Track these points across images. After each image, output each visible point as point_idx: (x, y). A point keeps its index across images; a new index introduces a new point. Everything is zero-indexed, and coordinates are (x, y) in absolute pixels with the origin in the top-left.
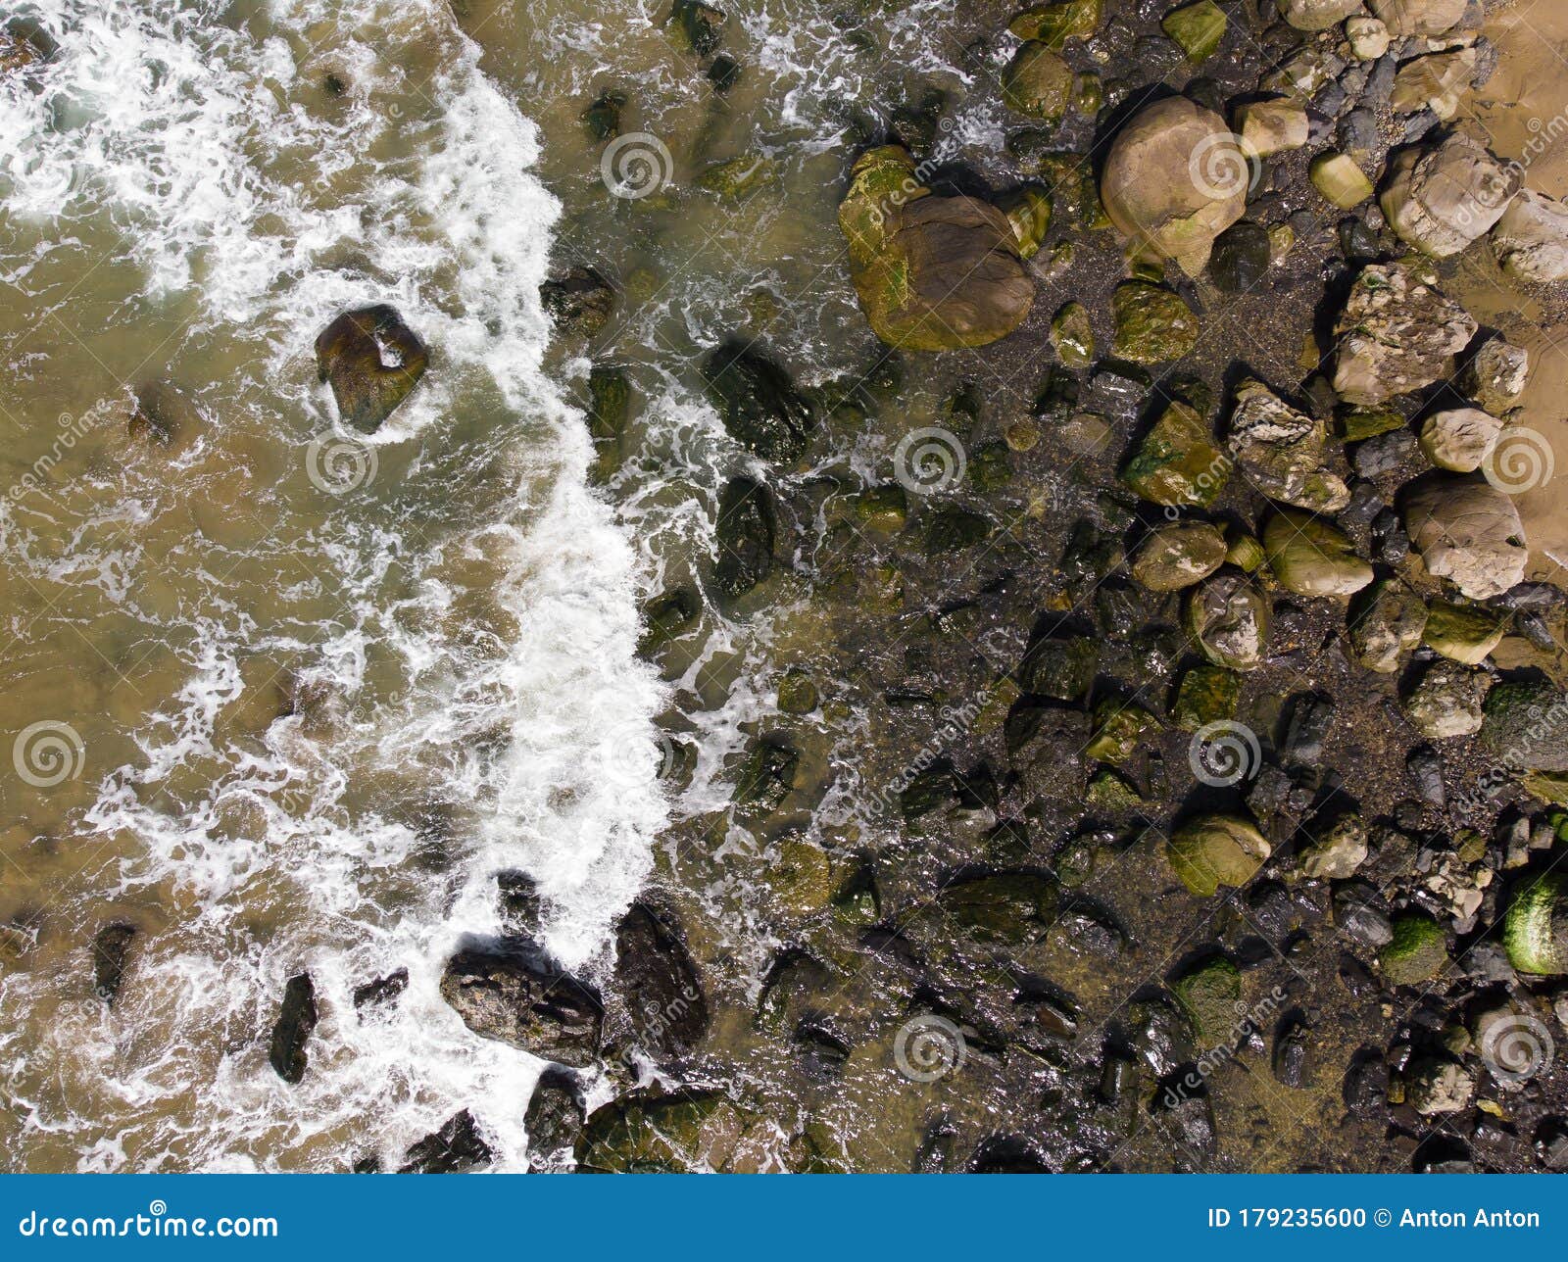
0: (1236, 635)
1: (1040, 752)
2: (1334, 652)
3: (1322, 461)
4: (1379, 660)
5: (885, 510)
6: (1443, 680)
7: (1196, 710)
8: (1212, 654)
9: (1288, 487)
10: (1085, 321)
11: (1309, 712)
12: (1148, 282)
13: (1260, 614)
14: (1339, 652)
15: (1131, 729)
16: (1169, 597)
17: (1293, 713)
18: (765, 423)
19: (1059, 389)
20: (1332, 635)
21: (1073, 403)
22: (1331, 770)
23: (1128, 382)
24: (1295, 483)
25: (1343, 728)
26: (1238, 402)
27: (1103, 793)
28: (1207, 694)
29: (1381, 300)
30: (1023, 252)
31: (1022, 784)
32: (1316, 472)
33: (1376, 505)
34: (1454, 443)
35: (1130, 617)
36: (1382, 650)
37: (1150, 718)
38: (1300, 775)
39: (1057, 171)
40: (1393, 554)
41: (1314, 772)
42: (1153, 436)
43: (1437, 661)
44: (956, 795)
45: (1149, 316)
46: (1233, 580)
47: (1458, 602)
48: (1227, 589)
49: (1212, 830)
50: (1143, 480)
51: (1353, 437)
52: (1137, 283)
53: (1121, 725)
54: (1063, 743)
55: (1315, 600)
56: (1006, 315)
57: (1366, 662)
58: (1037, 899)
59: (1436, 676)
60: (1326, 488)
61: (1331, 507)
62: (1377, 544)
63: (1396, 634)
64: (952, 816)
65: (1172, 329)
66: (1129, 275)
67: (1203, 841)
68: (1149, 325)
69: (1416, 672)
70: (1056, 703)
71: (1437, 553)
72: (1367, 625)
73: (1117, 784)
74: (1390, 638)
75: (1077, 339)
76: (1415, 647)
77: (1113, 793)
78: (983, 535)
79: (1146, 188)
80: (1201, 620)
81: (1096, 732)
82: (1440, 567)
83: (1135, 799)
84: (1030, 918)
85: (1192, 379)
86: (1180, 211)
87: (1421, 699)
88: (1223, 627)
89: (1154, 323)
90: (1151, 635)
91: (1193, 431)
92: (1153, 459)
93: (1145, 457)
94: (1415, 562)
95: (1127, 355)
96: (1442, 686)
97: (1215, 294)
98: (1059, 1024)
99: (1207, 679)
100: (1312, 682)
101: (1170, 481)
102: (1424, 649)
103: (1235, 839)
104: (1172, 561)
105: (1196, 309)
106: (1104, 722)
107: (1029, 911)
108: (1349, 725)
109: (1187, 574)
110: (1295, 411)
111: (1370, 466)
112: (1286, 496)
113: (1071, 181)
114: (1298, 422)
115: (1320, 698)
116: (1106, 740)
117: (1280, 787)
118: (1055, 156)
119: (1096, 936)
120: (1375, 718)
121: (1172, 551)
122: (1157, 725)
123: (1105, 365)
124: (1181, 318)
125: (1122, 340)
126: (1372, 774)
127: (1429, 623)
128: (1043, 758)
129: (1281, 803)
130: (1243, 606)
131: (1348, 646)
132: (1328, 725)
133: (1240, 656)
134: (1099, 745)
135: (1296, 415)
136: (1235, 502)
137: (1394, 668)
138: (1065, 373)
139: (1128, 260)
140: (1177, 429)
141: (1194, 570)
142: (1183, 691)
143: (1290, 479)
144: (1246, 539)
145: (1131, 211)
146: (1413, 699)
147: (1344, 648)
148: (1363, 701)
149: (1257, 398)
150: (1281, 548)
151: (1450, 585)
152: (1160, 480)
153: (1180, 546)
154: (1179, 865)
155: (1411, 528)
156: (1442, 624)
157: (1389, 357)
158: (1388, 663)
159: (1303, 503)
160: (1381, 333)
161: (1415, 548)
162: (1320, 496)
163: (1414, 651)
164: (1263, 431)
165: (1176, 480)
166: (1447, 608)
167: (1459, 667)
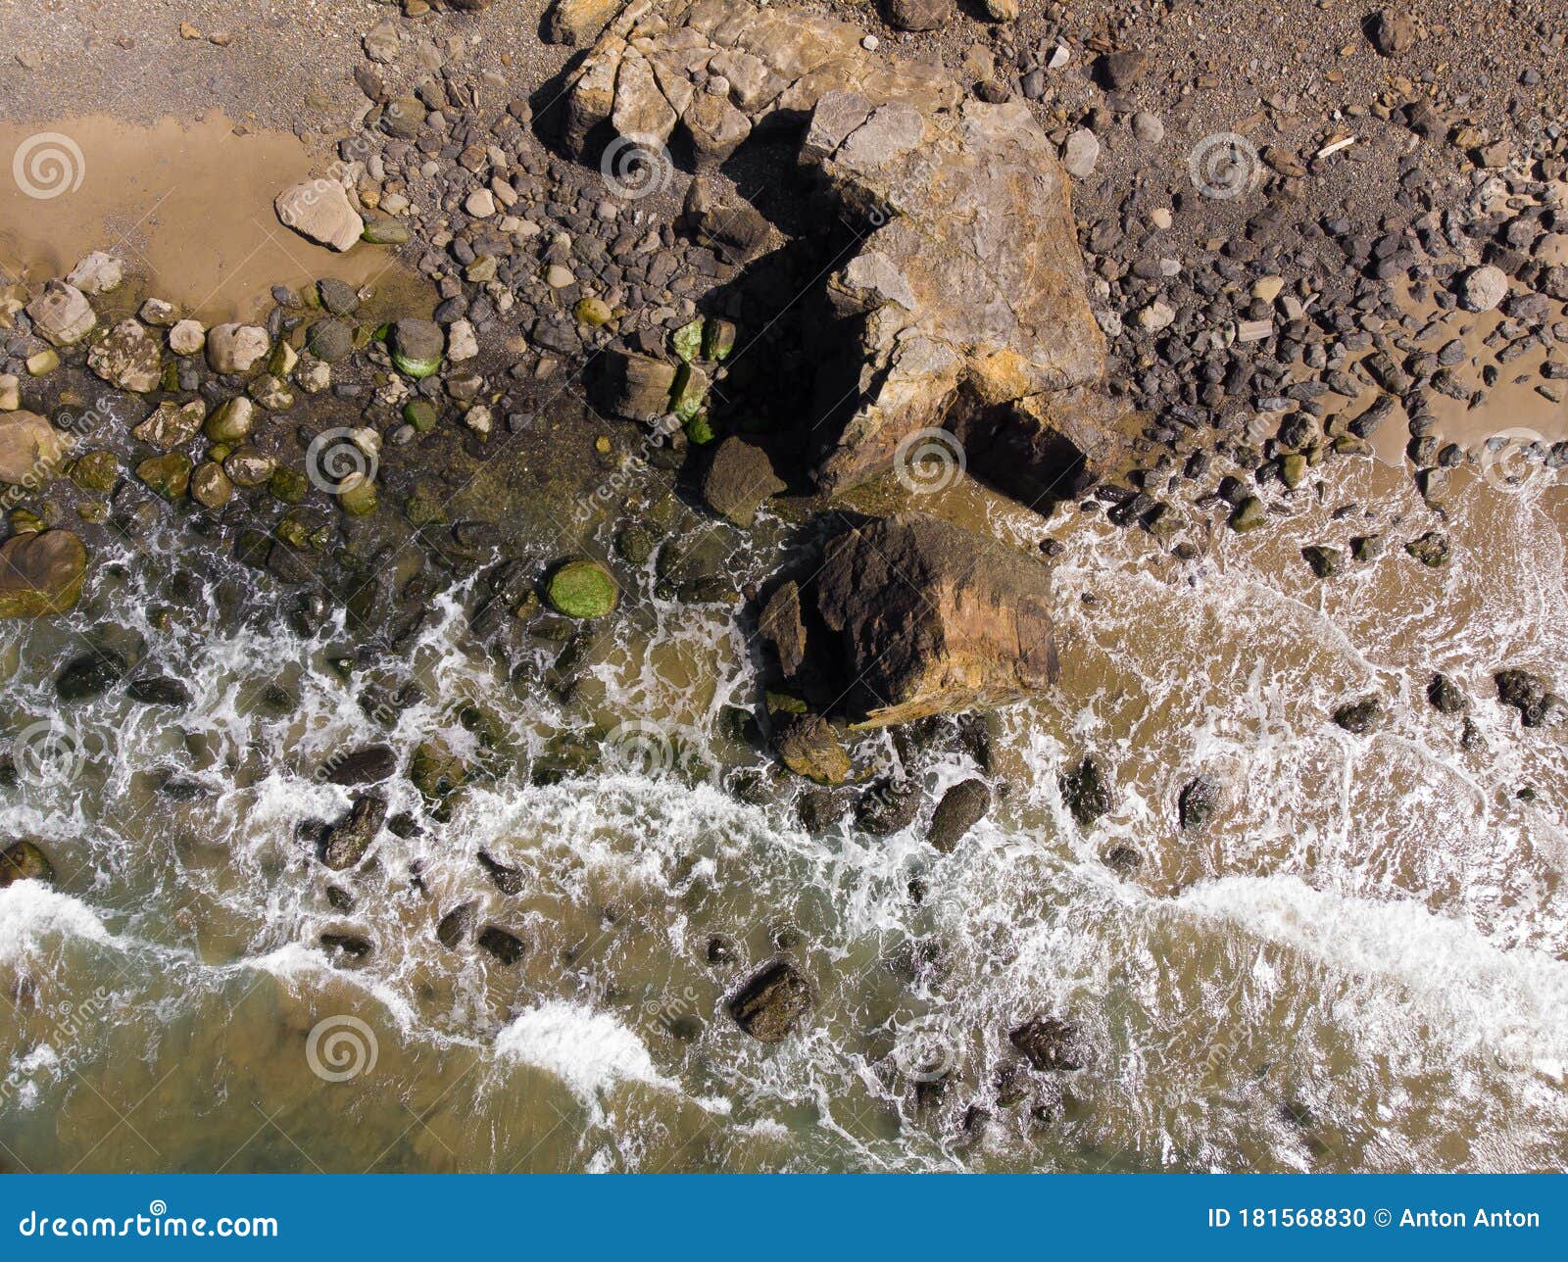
0: (252, 468)
3: (177, 410)
4: (283, 403)
6: (301, 374)
9: (187, 428)
12: (73, 469)
13: (245, 455)
14: (279, 418)
23: (122, 491)
24: (186, 425)
25: (316, 423)
26: (143, 440)
29: (105, 363)
30: (41, 529)
32: (183, 413)
33: (212, 385)
34: (187, 344)
36: (279, 400)
40: (238, 382)
42: (151, 485)
43: (293, 374)
45: (90, 474)
46: (227, 463)
47: (266, 358)
48: (230, 467)
50: (173, 494)
51: (175, 388)
52: (72, 474)
57: (282, 408)
59: (299, 377)
60: (192, 411)
61: (202, 410)
63: (273, 392)
65: (100, 464)
66: (68, 477)
68: (94, 475)
69: (296, 385)
71: (237, 365)
72: (267, 403)
74: (272, 396)
76: (282, 383)
79: (17, 464)
80: (245, 481)
82: (244, 365)
86: (35, 449)
87: (308, 386)
88: (248, 473)
89: (93, 472)
91: (153, 465)
92: (162, 488)
94: (241, 375)
96: (304, 376)
101: (174, 482)
102: (284, 379)
104: (209, 491)
108: (316, 420)
109: (218, 484)
110: (152, 415)
111: (192, 384)
112: (192, 430)
114: (157, 415)
121: (204, 490)
124: (94, 458)
125: (101, 488)
126: (341, 414)
127: (272, 375)
130: (240, 462)
133: (264, 468)
135: (154, 415)
137: (289, 396)
139: (60, 476)
140: (150, 473)
141: (217, 481)
143: (183, 427)
146: (307, 390)
149: (143, 432)
151: (256, 362)
152: (174, 486)
153: (203, 487)
155: (226, 371)
156: (274, 369)
157: (135, 366)
158: (286, 398)
159: (197, 422)
160: (122, 367)
161: (235, 373)
162: (195, 414)
163: (284, 384)
164: (159, 433)
165: (175, 479)
166: (270, 364)
167: (296, 366)
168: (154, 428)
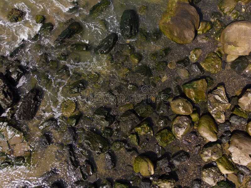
0: (180, 129)
1: (126, 121)
2: (197, 149)
3: (224, 111)
4: (204, 157)
5: (136, 58)
6: (214, 171)
7: (161, 137)
8: (173, 130)
9: (213, 110)
10: (200, 54)
11: (183, 155)
12: (218, 55)
13: (188, 129)
14: (198, 149)
15: (146, 131)
16: (174, 114)
17: (180, 153)
18: (126, 26)
19: (185, 61)
20: (199, 145)
21: (186, 66)
22: (178, 170)
23: (199, 70)
24: (215, 111)
25: (187, 164)
26: (217, 89)
27: (132, 138)
28: (166, 136)
30: (199, 32)
31: (119, 124)
32: (221, 112)
33: (228, 128)
35: (163, 111)
36: (206, 156)
37: (152, 132)
38: (171, 165)
39: (217, 24)
40: (224, 140)
41: (175, 167)
42: (195, 82)
43: (216, 167)
44: (105, 116)
45: (213, 60)
46: (188, 119)
47: (230, 159)
48: (185, 120)
49: (145, 161)
50: (186, 89)
51: (234, 113)
52: (216, 54)
53: (145, 128)
54: (131, 122)
55: (202, 137)
56: (185, 38)
57: (202, 155)
58: (104, 146)
59: (213, 169)
60: (220, 116)
61: (219, 121)
62: (222, 136)
63: (212, 155)
64: (102, 119)
65: (215, 66)
66: (215, 52)
67: (142, 161)
68: (211, 62)
69: (210, 165)
70: (136, 114)
71: (233, 146)
72: (207, 149)
73: (136, 138)
74: (210, 154)
75: (196, 55)
76: (214, 161)
77: (133, 140)
78: (150, 76)
79: (232, 35)
80: (176, 122)
81: (139, 125)
82: (231, 149)
83: (136, 144)
84: (100, 148)
85: (211, 79)
86: (235, 44)
87: (207, 171)
88: (179, 126)
89: (213, 62)
90: (165, 118)
91: (203, 87)
92: (192, 86)
93: (190, 85)
94: (227, 145)
95: (203, 66)
96: (213, 172)
97: (229, 68)
98: (89, 171)
99: (168, 134)
100: (188, 151)
101: (191, 92)
102: (215, 163)
103: (148, 166)
104: (179, 106)
105: (223, 67)
106: (142, 125)
107: (101, 147)
108: (189, 164)
109: (180, 110)
110: (227, 98)
111: (233, 121)
112: (212, 112)
113: (218, 27)
114: (226, 101)
115: (187, 155)
116: (140, 128)
117: (165, 164)
118: (219, 21)
119: (109, 162)
120: (195, 167)
121: (180, 104)
122: (152, 135)
123: (197, 64)
124: (219, 65)
125: (204, 62)
127: (220, 158)
128: (126, 122)
129: (163, 167)
130: (186, 125)
131: (201, 150)
132: (184, 161)
133: (177, 134)
134: (138, 128)
135: (226, 99)
136: (202, 108)
137: (206, 161)
138: (189, 60)
139: (217, 49)
140: (201, 84)
141: (182, 111)
142: (162, 132)
143: (215, 109)
144: (197, 114)
145: (225, 38)
146: (205, 170)
147: (200, 150)
148: (195, 162)
149: (221, 90)
150: (203, 121)
151: (231, 155)
152: (190, 91)
153: (182, 104)
154: (135, 162)
155: (232, 138)
156: (223, 161)
158: (206, 159)
159: (214, 116)
161: (229, 143)
162: (218, 117)
163: (213, 161)
164: (217, 97)
165: (193, 93)
166: (226, 159)
167: (219, 172)
168: (220, 95)
